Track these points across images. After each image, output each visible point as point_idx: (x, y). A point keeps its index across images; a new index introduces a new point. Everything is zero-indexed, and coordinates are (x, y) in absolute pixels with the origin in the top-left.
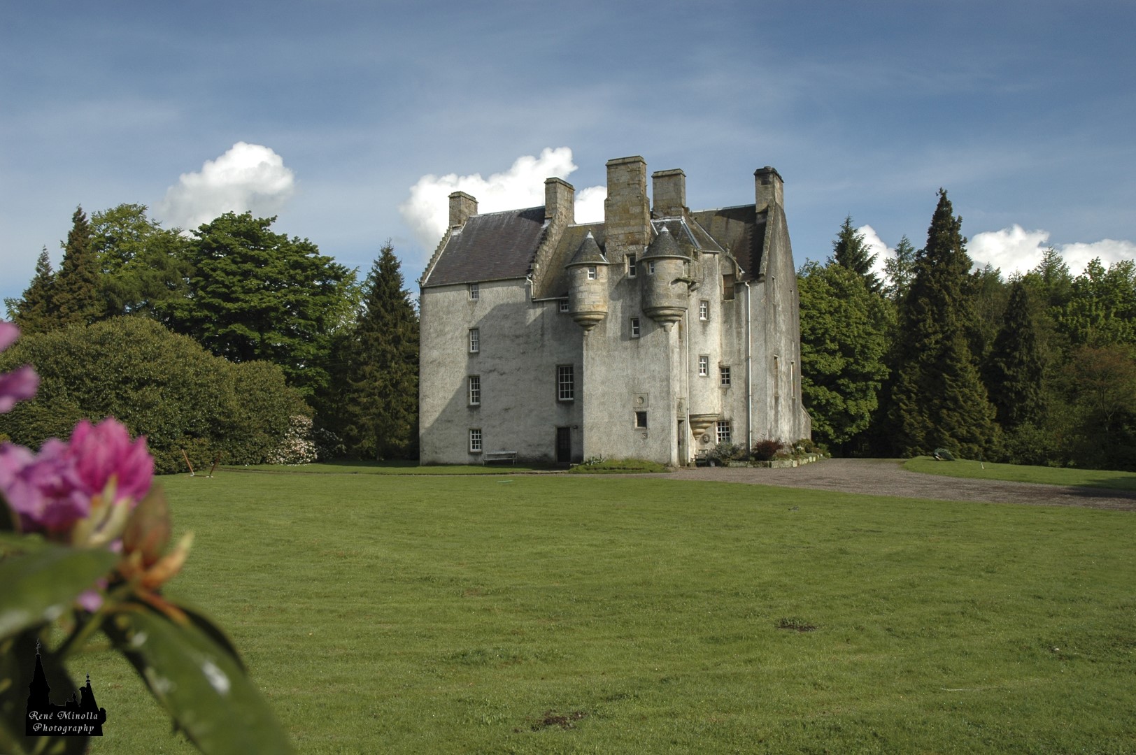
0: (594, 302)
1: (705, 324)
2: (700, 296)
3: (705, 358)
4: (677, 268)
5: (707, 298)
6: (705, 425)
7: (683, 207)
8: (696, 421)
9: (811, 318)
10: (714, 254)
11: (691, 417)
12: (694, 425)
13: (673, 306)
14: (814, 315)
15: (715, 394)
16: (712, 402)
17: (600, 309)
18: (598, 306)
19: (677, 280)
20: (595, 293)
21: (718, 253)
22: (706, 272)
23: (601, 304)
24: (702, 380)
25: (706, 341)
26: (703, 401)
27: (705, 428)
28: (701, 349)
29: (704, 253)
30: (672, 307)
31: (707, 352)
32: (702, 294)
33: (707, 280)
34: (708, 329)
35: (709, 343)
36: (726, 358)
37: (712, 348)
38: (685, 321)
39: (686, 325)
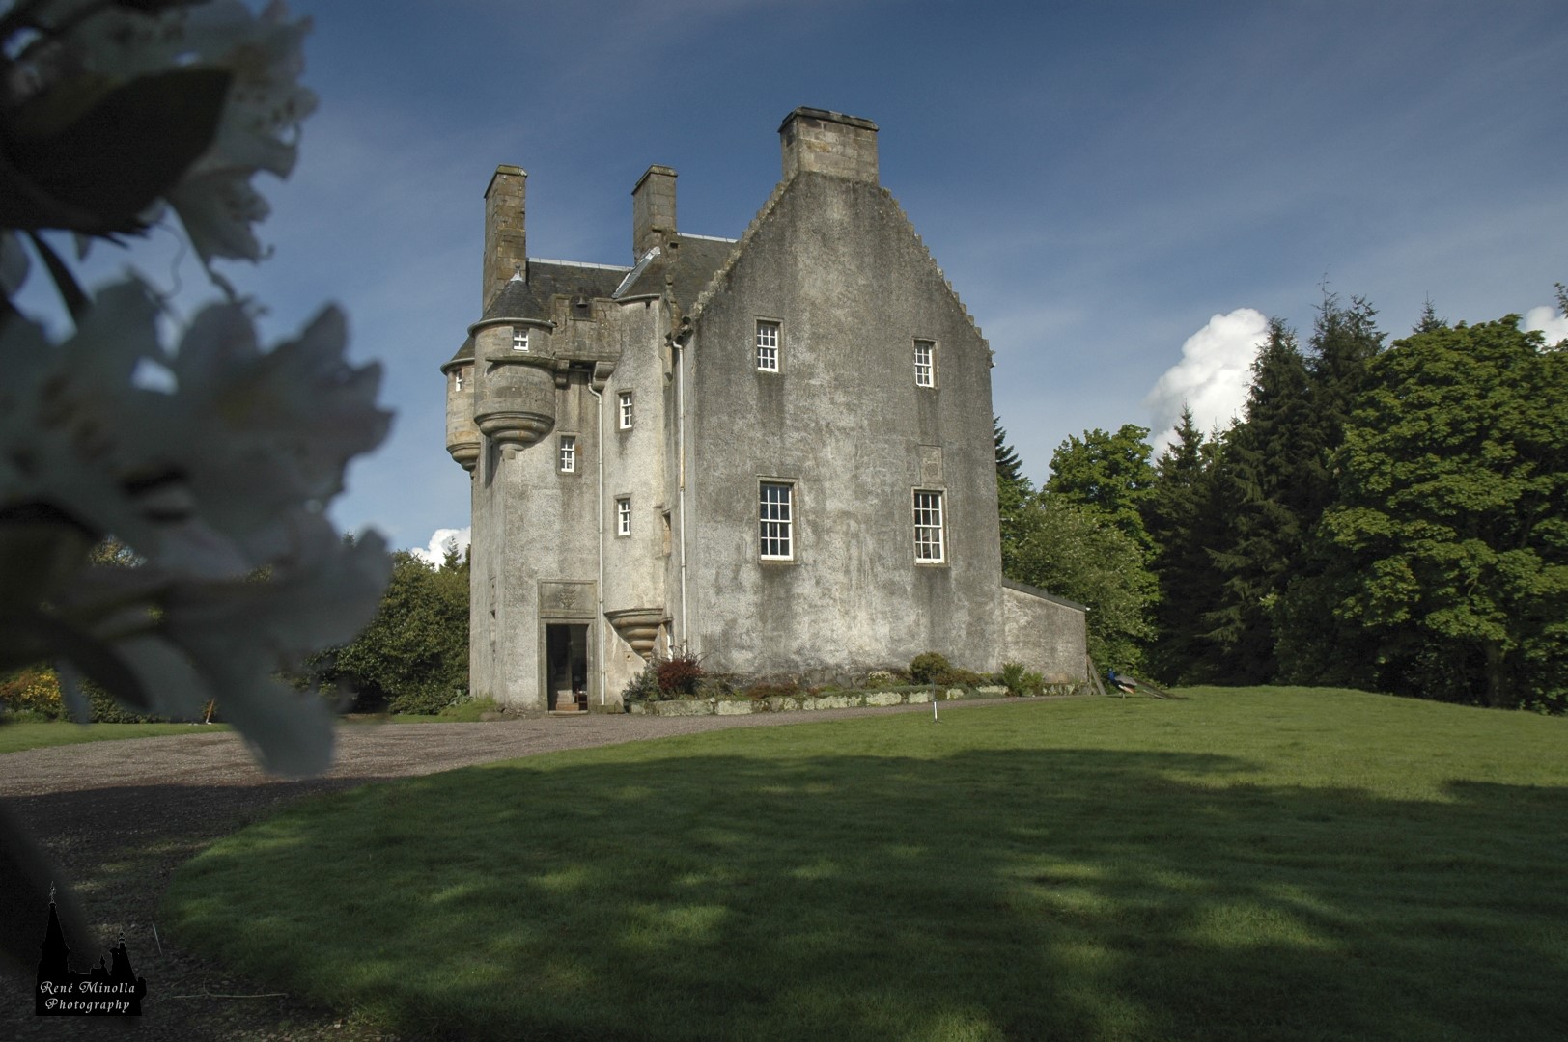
0: (456, 429)
1: (623, 437)
2: (616, 386)
3: (624, 501)
4: (497, 341)
5: (629, 386)
6: (639, 631)
7: (655, 231)
8: (624, 625)
9: (1458, 400)
10: (648, 301)
11: (611, 616)
12: (624, 631)
13: (489, 411)
14: (1464, 394)
15: (645, 570)
16: (635, 586)
17: (464, 439)
18: (461, 434)
19: (497, 364)
20: (459, 412)
21: (657, 298)
22: (626, 339)
23: (465, 429)
24: (619, 543)
25: (624, 469)
26: (618, 584)
27: (652, 637)
28: (618, 486)
29: (622, 303)
30: (489, 415)
31: (626, 490)
32: (619, 381)
33: (628, 353)
34: (628, 445)
35: (630, 471)
36: (667, 498)
37: (636, 480)
38: (595, 436)
39: (595, 445)
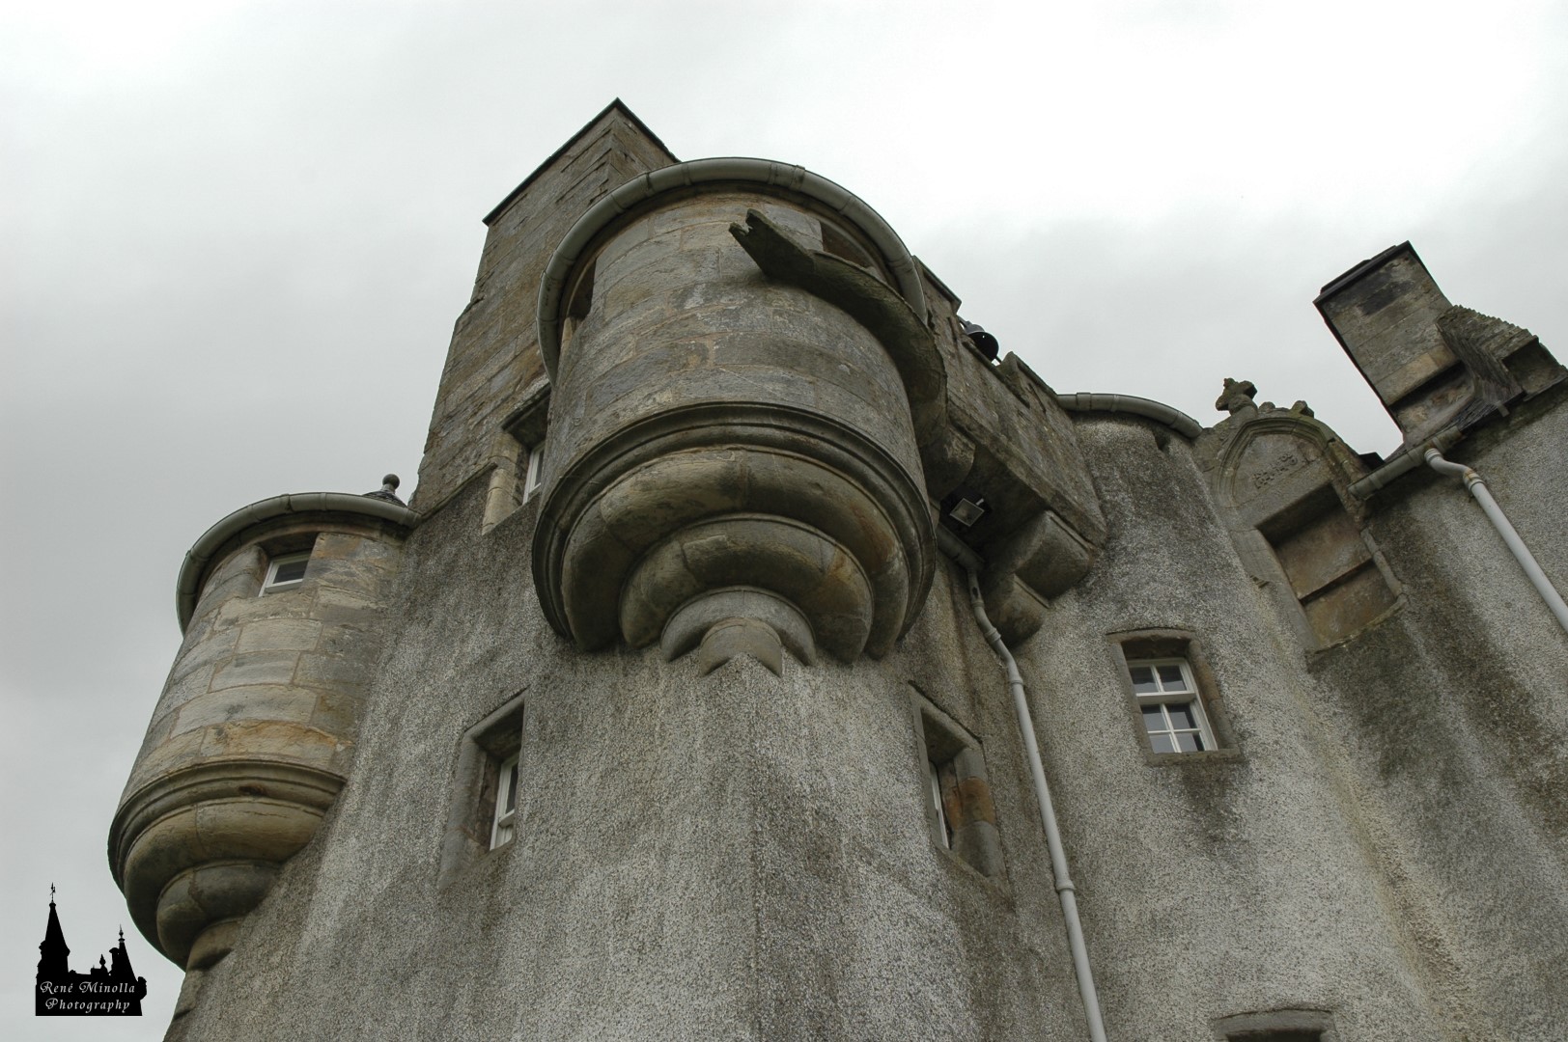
0: (233, 710)
1: (1206, 779)
2: (1104, 622)
5: (1174, 619)
10: (1161, 433)
17: (266, 747)
18: (258, 730)
20: (262, 658)
22: (1120, 498)
23: (288, 715)
32: (1122, 604)
34: (1242, 808)
38: (1025, 781)
39: (1033, 813)
